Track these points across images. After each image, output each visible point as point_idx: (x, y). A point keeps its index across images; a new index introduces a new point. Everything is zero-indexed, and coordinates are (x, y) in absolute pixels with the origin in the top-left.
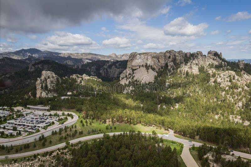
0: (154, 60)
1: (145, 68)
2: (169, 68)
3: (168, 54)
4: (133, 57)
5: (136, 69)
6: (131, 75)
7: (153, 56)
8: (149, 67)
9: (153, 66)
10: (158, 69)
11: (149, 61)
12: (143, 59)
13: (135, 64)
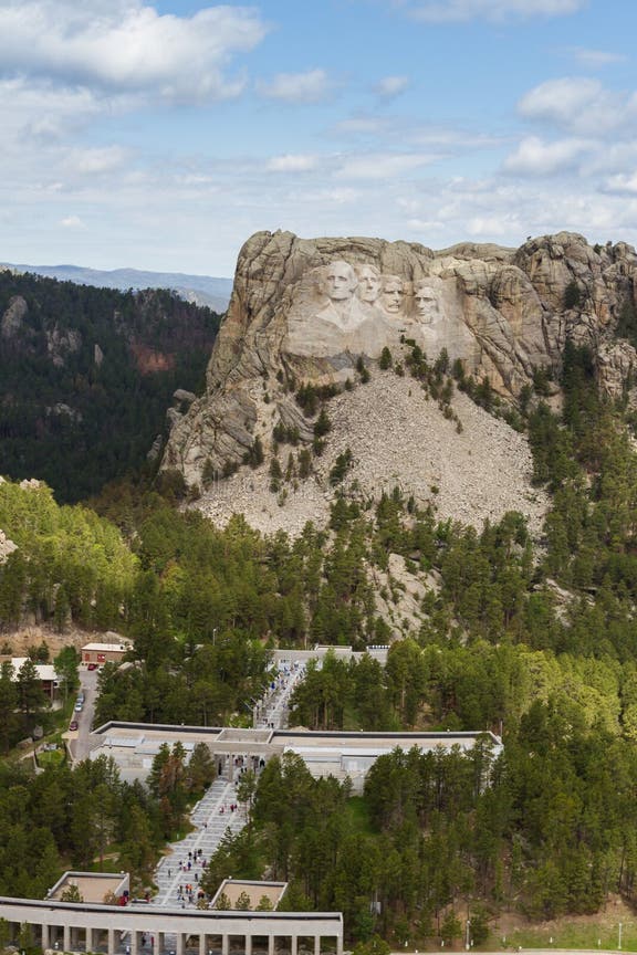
4: (282, 276)
5: (334, 385)
6: (304, 445)
7: (468, 277)
8: (445, 379)
9: (476, 369)
10: (511, 392)
11: (426, 317)
12: (372, 303)
13: (322, 343)
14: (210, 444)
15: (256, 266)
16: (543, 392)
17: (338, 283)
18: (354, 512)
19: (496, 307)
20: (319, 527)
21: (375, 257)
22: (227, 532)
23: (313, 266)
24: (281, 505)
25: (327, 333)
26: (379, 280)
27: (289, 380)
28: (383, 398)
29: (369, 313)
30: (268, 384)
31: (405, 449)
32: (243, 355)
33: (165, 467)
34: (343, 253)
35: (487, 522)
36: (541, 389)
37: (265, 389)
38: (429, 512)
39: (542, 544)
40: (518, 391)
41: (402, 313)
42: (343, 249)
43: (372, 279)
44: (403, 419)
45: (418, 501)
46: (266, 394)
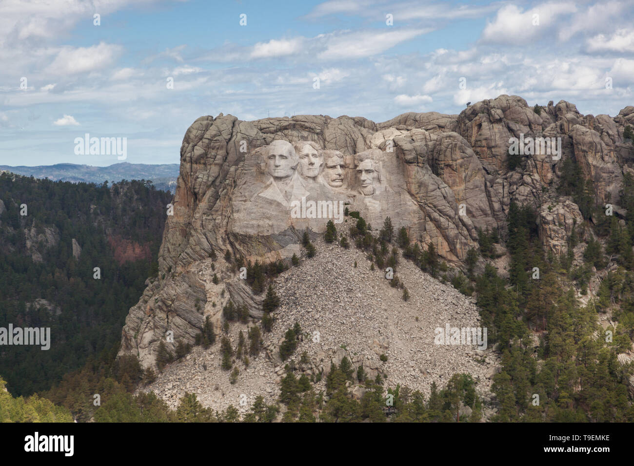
0: (421, 185)
1: (355, 254)
2: (558, 243)
3: (497, 127)
4: (225, 159)
5: (281, 261)
6: (254, 322)
7: (407, 146)
8: (390, 248)
9: (421, 236)
10: (458, 257)
11: (369, 188)
12: (314, 178)
13: (267, 221)
14: (163, 327)
15: (199, 151)
16: (488, 253)
17: (279, 161)
18: (304, 385)
19: (438, 174)
20: (269, 402)
21: (317, 134)
22: (179, 412)
23: (255, 146)
24: (233, 382)
25: (272, 211)
26: (320, 155)
27: (237, 260)
28: (329, 272)
29: (312, 189)
30: (217, 265)
31: (353, 319)
32: (191, 239)
33: (121, 353)
34: (286, 132)
35: (434, 386)
36: (487, 251)
37: (213, 269)
38: (378, 380)
39: (491, 404)
40: (465, 256)
41: (344, 186)
42: (286, 128)
43: (313, 155)
44: (350, 291)
45: (367, 370)
46: (215, 275)
